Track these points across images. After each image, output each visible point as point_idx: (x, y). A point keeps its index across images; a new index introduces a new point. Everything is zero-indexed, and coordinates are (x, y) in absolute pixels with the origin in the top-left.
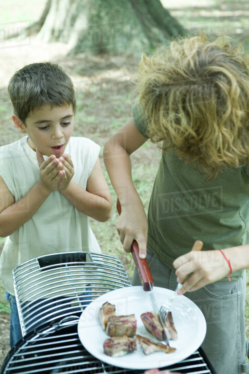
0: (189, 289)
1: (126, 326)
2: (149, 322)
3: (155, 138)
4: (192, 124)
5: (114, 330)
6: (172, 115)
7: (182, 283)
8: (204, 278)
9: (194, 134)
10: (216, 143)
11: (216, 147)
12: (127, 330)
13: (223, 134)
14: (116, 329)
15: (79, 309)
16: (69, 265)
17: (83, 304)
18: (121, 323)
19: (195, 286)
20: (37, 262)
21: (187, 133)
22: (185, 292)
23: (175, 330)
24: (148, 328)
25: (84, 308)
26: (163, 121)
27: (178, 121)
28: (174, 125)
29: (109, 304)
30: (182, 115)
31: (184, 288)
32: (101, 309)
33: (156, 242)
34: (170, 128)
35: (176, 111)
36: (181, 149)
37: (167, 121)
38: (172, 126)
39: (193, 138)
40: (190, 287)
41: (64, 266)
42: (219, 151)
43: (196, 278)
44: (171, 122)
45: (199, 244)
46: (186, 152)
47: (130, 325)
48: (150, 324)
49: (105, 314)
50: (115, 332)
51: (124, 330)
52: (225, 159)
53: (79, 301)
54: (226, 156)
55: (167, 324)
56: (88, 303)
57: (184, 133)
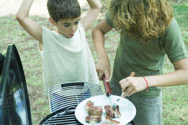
0: (127, 95)
1: (97, 110)
2: (107, 109)
3: (117, 28)
4: (133, 18)
5: (91, 112)
6: (123, 14)
7: (124, 92)
8: (134, 89)
9: (135, 23)
10: (145, 26)
11: (145, 27)
12: (98, 113)
13: (148, 21)
14: (92, 112)
15: (77, 103)
16: (75, 87)
17: (79, 101)
18: (95, 109)
19: (130, 93)
20: (61, 85)
21: (131, 22)
22: (125, 96)
23: (120, 113)
24: (107, 112)
25: (79, 103)
26: (119, 18)
27: (126, 17)
28: (125, 19)
29: (91, 102)
30: (128, 14)
31: (125, 94)
32: (86, 104)
33: (117, 78)
34: (123, 21)
35: (125, 12)
36: (130, 31)
37: (121, 17)
38: (123, 20)
39: (134, 25)
40: (127, 94)
41: (73, 87)
42: (147, 30)
43: (130, 89)
44: (123, 18)
45: (133, 73)
46: (132, 32)
47: (99, 110)
48: (108, 110)
49: (88, 106)
50: (92, 113)
51: (96, 112)
52: (151, 33)
53: (77, 100)
54: (151, 32)
55: (116, 111)
56: (81, 101)
57: (130, 23)
